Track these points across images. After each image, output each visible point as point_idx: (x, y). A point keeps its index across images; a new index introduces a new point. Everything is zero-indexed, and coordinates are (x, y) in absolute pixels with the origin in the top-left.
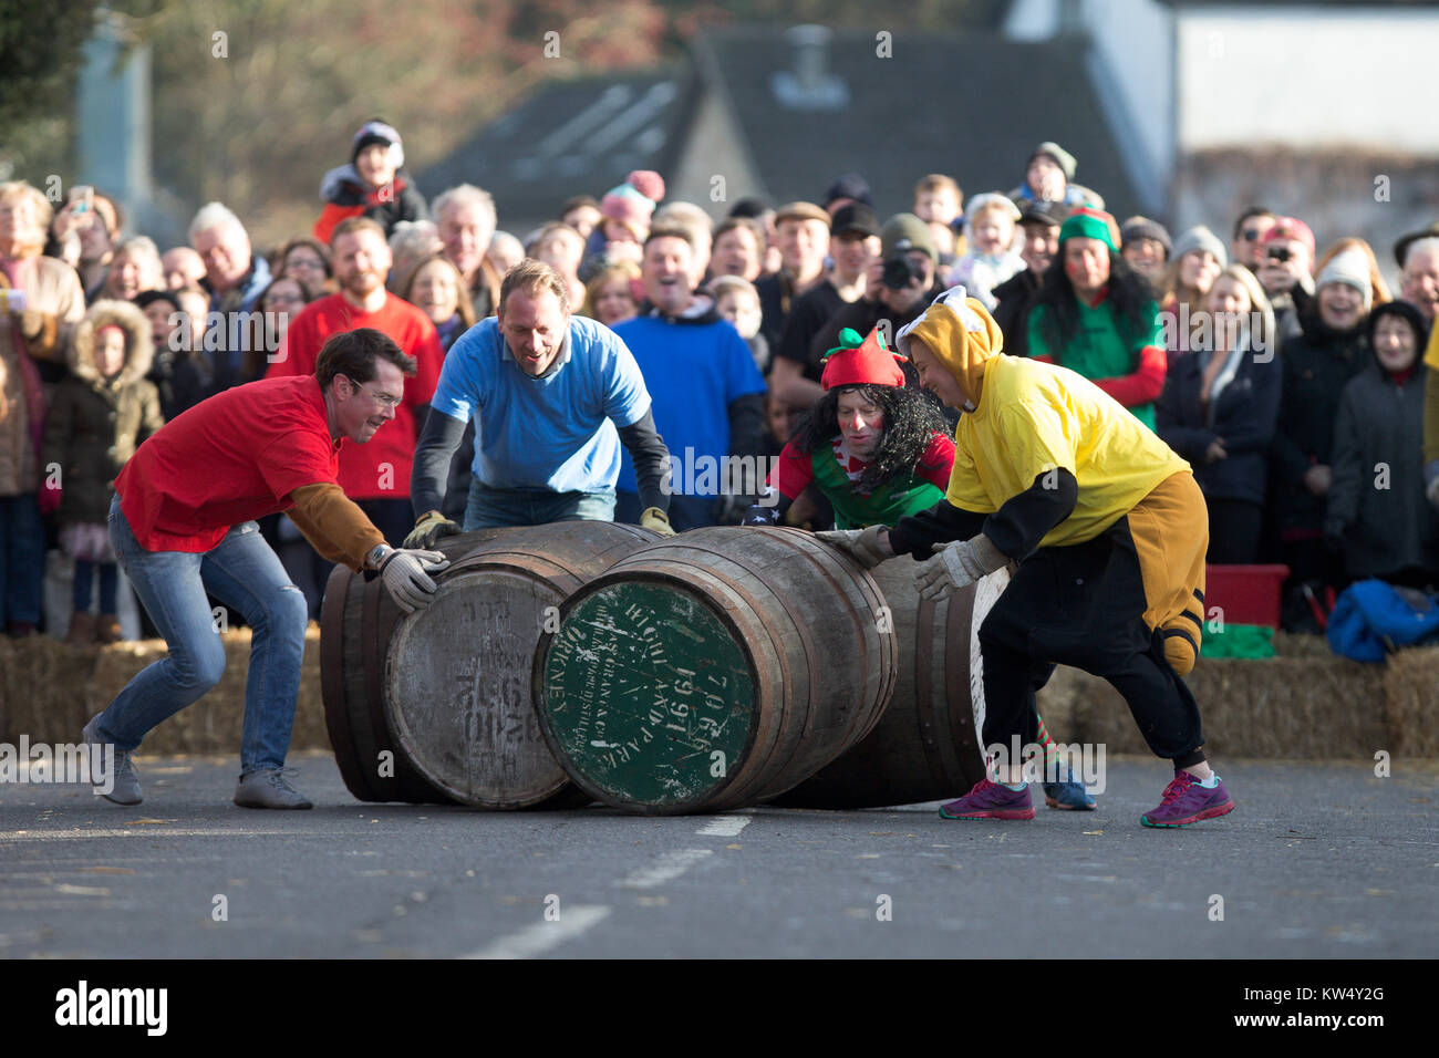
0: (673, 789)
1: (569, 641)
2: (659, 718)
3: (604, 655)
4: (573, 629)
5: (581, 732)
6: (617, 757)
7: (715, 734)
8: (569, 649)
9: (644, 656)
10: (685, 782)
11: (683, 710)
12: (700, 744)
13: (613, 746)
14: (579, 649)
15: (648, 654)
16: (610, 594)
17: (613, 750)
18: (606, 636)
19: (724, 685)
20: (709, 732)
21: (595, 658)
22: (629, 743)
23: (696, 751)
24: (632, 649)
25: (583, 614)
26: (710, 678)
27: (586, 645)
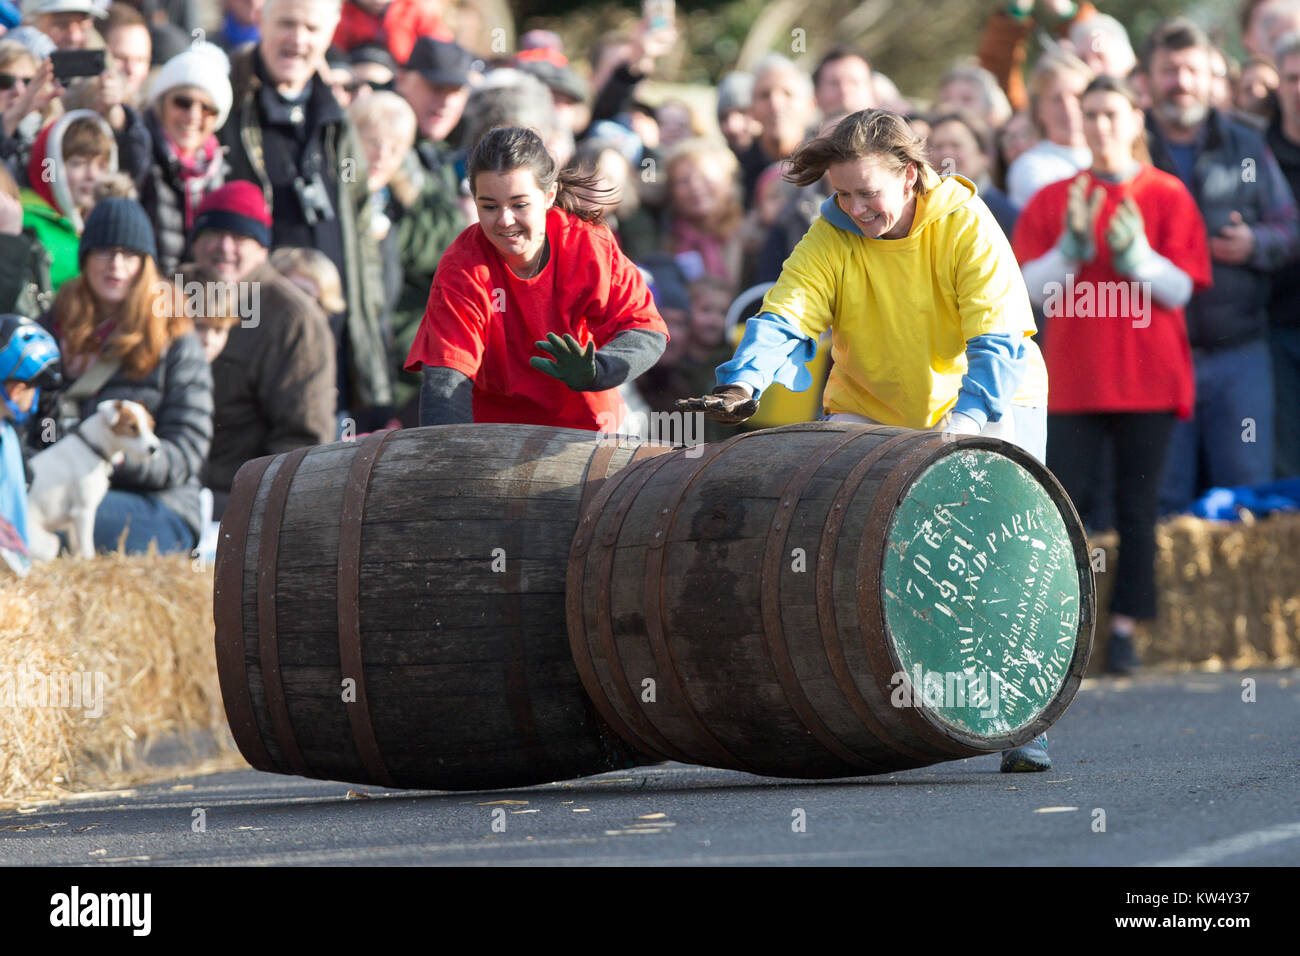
0: (977, 469)
1: (1047, 679)
2: (978, 559)
3: (1017, 653)
4: (1041, 694)
5: (1052, 563)
6: (1024, 523)
7: (928, 525)
8: (1048, 670)
9: (980, 640)
10: (965, 472)
11: (953, 562)
12: (945, 516)
13: (1025, 538)
14: (1040, 667)
15: (976, 641)
16: (999, 727)
17: (1027, 532)
18: (1011, 676)
19: (910, 583)
20: (933, 528)
21: (1026, 651)
22: (1010, 536)
23: (949, 508)
24: (989, 653)
25: (1028, 710)
26: (922, 595)
27: (1032, 670)
